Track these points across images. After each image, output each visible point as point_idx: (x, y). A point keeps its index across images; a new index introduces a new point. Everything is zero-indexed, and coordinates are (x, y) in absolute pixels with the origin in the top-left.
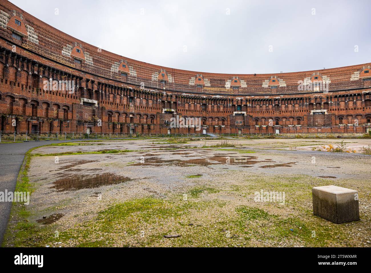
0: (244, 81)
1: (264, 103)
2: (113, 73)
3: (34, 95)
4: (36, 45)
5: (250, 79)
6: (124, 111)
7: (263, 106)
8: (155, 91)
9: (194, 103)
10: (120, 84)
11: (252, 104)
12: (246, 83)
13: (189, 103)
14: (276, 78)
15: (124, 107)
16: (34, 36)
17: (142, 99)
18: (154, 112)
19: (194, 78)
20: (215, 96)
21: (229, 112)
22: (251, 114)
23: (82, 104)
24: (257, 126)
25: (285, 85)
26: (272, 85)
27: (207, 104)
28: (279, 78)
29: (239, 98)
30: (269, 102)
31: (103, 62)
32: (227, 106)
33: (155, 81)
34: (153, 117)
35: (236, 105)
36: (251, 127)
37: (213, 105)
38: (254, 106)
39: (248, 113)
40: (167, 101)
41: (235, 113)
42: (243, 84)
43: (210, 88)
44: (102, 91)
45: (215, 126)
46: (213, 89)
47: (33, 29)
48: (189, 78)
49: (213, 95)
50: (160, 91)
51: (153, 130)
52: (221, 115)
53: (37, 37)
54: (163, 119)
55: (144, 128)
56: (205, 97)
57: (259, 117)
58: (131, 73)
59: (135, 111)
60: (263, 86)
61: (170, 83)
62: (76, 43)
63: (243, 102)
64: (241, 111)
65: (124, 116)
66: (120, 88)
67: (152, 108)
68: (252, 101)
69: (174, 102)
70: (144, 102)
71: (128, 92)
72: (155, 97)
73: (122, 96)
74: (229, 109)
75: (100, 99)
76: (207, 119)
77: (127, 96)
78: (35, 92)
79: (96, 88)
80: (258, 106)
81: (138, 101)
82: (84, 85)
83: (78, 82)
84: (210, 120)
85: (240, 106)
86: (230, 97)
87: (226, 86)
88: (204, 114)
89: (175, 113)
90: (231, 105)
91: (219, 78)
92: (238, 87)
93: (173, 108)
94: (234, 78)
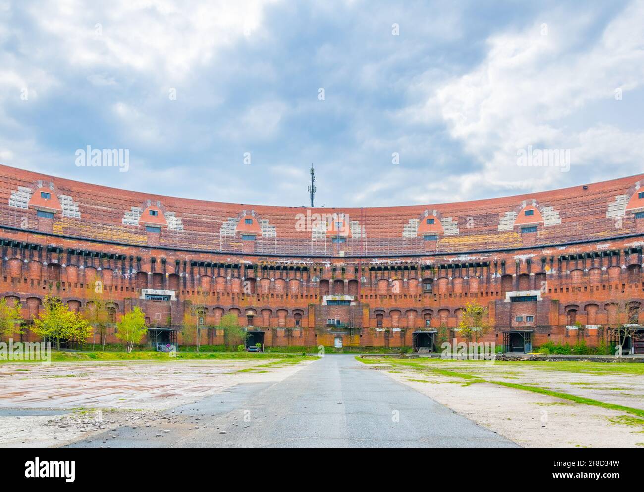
0: (551, 208)
1: (593, 264)
2: (226, 239)
3: (53, 292)
4: (77, 220)
5: (569, 201)
6: (232, 306)
7: (592, 272)
8: (304, 262)
9: (400, 278)
10: (223, 257)
11: (560, 268)
12: (557, 212)
13: (388, 281)
15: (233, 298)
16: (72, 207)
17: (273, 280)
18: (302, 304)
19: (417, 221)
20: (455, 259)
21: (495, 293)
22: (554, 296)
23: (143, 297)
24: (572, 328)
26: (637, 209)
27: (436, 279)
29: (523, 257)
31: (202, 223)
32: (489, 278)
33: (319, 241)
34: (298, 313)
35: (514, 275)
36: (554, 330)
37: (451, 279)
38: (564, 273)
39: (547, 294)
40: (333, 279)
41: (509, 295)
42: (551, 218)
43: (456, 240)
44: (184, 275)
45: (456, 330)
46: (466, 240)
47: (71, 198)
48: (403, 223)
49: (451, 256)
50: (316, 260)
51: (298, 338)
53: (78, 208)
54: (324, 317)
55: (279, 334)
56: (429, 262)
57: (578, 303)
58: (263, 233)
59: (257, 304)
60: (609, 215)
61: (355, 241)
62: (149, 201)
63: (532, 266)
64: (529, 289)
65: (235, 314)
66: (222, 265)
67: (296, 296)
68: (559, 260)
69: (350, 282)
70: (279, 285)
71: (242, 271)
72: (305, 274)
73: (229, 278)
74: (494, 286)
75: (182, 288)
76: (435, 314)
77: (239, 277)
78: (54, 288)
79: (171, 270)
80: (575, 273)
81: (265, 285)
82: (146, 268)
83: (134, 264)
84: (444, 314)
85: (526, 276)
86: (496, 257)
87: (500, 228)
88: (427, 302)
89: (352, 304)
90: (499, 276)
91: (484, 212)
92: (534, 228)
93: (349, 294)
94: (524, 206)
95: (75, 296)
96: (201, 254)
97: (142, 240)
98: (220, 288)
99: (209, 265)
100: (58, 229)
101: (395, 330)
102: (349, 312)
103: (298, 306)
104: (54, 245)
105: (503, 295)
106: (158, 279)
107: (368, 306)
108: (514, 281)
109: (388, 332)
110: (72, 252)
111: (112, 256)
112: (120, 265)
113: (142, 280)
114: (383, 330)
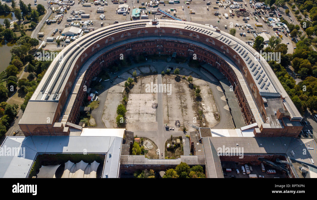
2: (139, 34)
14: (212, 39)
15: (141, 47)
18: (153, 47)
23: (127, 51)
25: (214, 44)
26: (210, 42)
27: (177, 44)
31: (134, 33)
32: (186, 46)
33: (156, 33)
35: (190, 47)
39: (194, 52)
40: (159, 43)
41: (189, 50)
42: (198, 37)
44: (133, 46)
46: (184, 36)
48: (173, 31)
52: (183, 49)
53: (114, 38)
54: (157, 49)
57: (198, 55)
58: (145, 32)
59: (145, 48)
60: (206, 40)
61: (163, 33)
68: (197, 47)
69: (162, 43)
78: (114, 55)
79: (130, 45)
83: (125, 46)
88: (175, 48)
89: (162, 47)
95: (117, 55)
97: (124, 39)
100: (112, 43)
101: (170, 52)
104: (114, 49)
107: (165, 47)
112: (123, 48)
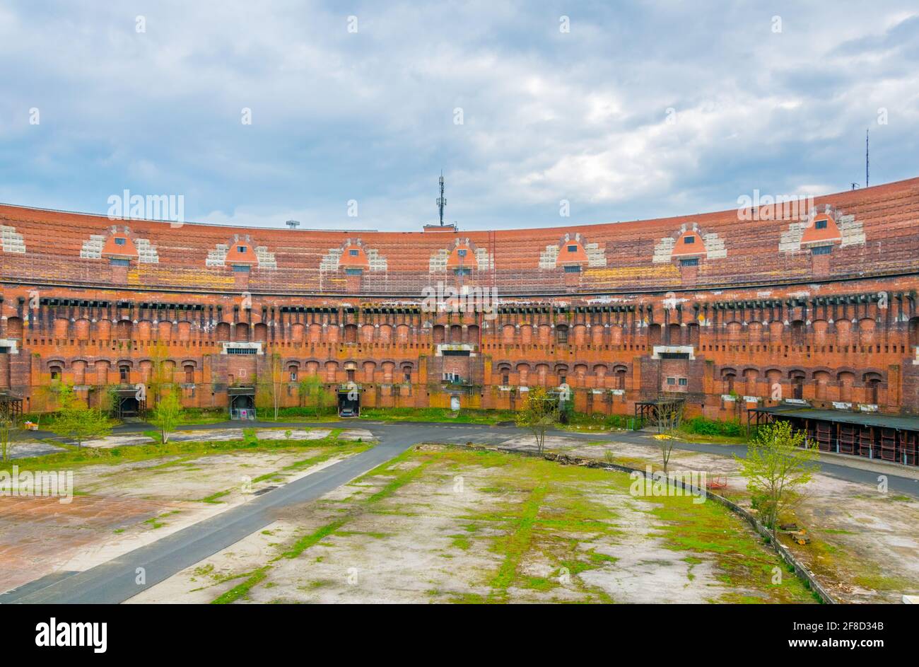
0: (715, 235)
1: (753, 317)
2: (327, 274)
3: (124, 353)
4: (154, 265)
5: (737, 226)
6: (329, 358)
7: (752, 326)
8: (415, 304)
9: (529, 323)
10: (319, 300)
11: (715, 320)
12: (722, 241)
13: (514, 327)
14: (828, 212)
15: (330, 349)
16: (149, 251)
17: (377, 326)
18: (412, 354)
19: (556, 247)
20: (595, 300)
21: (640, 347)
22: (709, 355)
23: (225, 352)
24: (728, 399)
25: (861, 239)
26: (813, 242)
27: (571, 326)
28: (840, 213)
29: (673, 302)
30: (772, 314)
31: (299, 257)
32: (633, 327)
33: (437, 273)
34: (408, 366)
35: (663, 325)
36: (709, 399)
37: (589, 326)
38: (720, 326)
39: (701, 352)
40: (449, 323)
41: (658, 350)
42: (714, 248)
43: (603, 272)
44: (273, 323)
45: (594, 392)
46: (614, 273)
47: (148, 241)
48: (539, 250)
49: (589, 297)
51: (407, 398)
52: (613, 358)
53: (156, 252)
54: (438, 372)
55: (384, 393)
56: (563, 304)
57: (736, 366)
58: (371, 266)
59: (358, 356)
60: (782, 248)
61: (481, 273)
62: (236, 236)
63: (684, 313)
64: (680, 344)
65: (332, 368)
66: (317, 310)
67: (405, 345)
68: (714, 308)
69: (470, 327)
70: (385, 333)
71: (341, 316)
72: (415, 318)
73: (324, 325)
74: (639, 338)
75: (269, 339)
76: (570, 371)
77: (337, 324)
78: (125, 348)
79: (257, 317)
80: (733, 326)
81: (367, 333)
82: (229, 318)
83: (215, 314)
84: (581, 371)
85: (678, 326)
86: (642, 300)
87: (656, 259)
88: (561, 355)
89: (472, 355)
90: (645, 325)
91: (636, 237)
92: (694, 261)
93: (468, 342)
94: (684, 230)
95: (148, 356)
96: (292, 298)
97: (229, 282)
98: (314, 337)
99: (301, 310)
100: (133, 278)
101: (523, 389)
102: (468, 364)
103: (407, 358)
104: (124, 300)
105: (651, 350)
106: (243, 329)
107: (490, 358)
108: (663, 332)
109: (514, 392)
110: (145, 306)
111: (190, 307)
112: (198, 317)
113: (223, 331)
114: (508, 389)
